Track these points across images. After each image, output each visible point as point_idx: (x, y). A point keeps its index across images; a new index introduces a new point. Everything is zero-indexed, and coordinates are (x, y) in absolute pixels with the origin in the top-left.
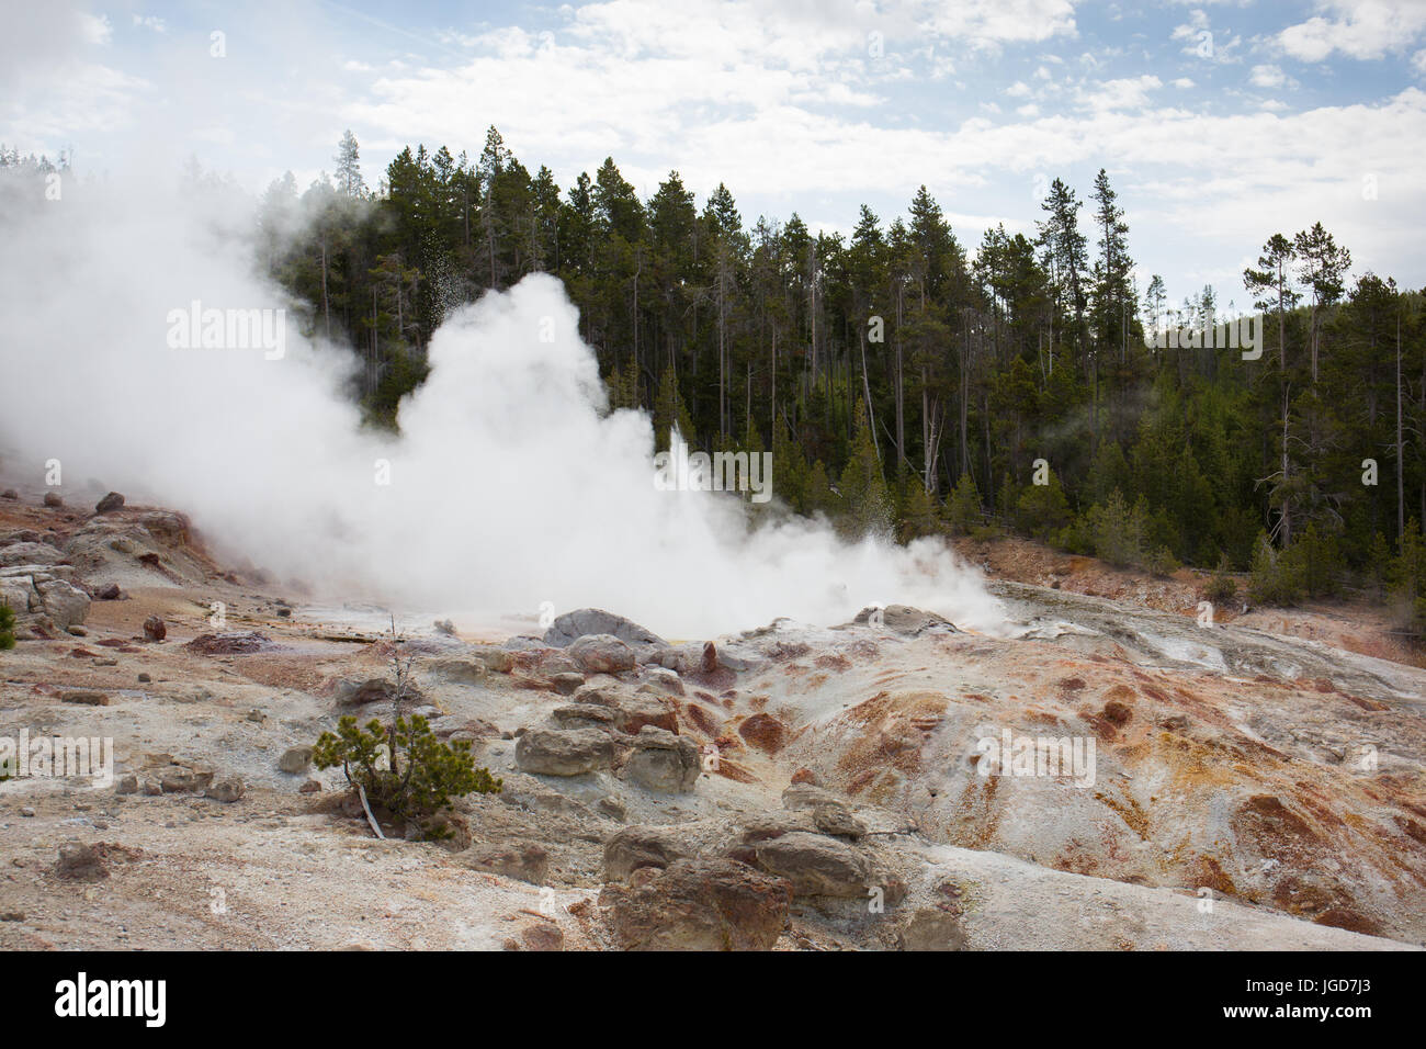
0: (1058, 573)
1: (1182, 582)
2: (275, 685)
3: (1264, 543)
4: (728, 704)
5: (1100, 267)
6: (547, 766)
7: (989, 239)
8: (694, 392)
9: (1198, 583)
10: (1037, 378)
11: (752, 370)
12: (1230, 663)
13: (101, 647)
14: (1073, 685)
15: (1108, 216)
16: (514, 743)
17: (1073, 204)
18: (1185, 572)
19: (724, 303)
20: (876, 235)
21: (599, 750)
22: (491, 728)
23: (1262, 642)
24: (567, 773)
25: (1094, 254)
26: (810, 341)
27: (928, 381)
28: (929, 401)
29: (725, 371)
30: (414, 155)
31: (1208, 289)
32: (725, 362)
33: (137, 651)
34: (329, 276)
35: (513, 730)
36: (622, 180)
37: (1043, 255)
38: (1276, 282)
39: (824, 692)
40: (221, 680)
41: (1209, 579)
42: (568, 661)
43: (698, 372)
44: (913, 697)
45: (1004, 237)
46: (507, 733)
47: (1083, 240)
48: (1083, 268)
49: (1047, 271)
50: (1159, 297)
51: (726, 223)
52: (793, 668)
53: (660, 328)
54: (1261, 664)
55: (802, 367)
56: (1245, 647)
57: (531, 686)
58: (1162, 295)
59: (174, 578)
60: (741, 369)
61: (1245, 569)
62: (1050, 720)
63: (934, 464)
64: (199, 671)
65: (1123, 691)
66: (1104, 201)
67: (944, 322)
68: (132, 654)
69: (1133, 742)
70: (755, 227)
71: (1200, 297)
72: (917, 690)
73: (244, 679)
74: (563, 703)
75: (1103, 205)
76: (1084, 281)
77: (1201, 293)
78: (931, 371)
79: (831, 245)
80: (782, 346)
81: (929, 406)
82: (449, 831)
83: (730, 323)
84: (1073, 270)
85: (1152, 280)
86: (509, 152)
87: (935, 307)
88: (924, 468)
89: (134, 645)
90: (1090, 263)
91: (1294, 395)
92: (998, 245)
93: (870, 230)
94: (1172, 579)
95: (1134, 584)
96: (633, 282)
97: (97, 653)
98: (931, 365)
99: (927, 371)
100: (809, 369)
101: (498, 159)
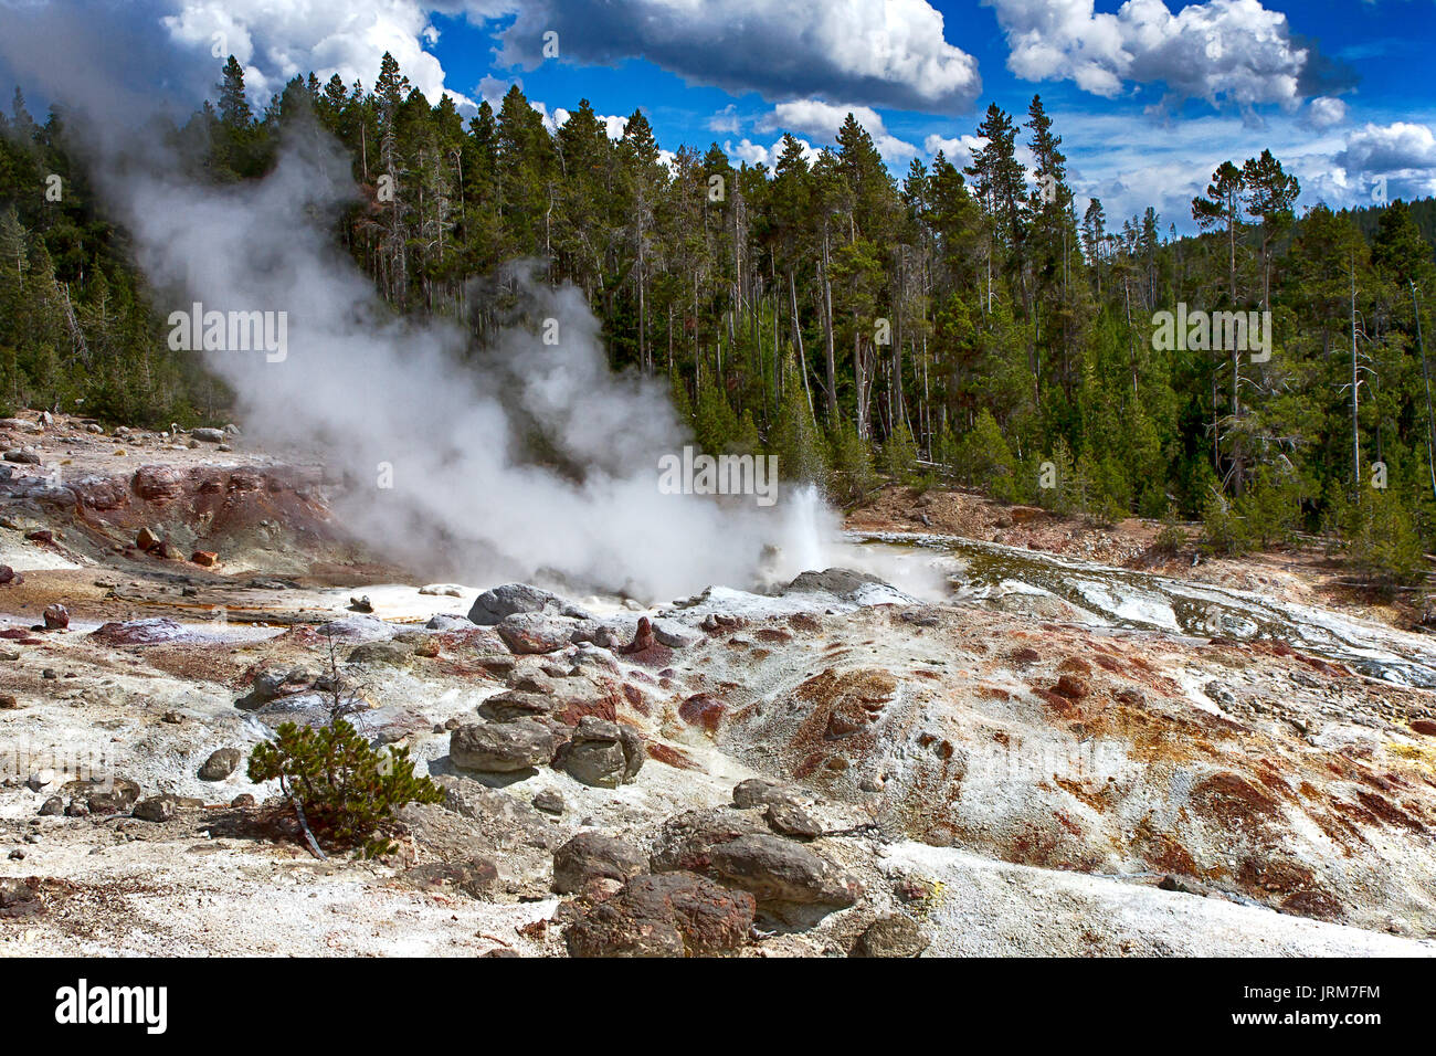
0: (1000, 525)
1: (1130, 533)
2: (190, 677)
3: (1215, 489)
4: (665, 684)
6: (483, 763)
8: (612, 335)
9: (1146, 533)
10: (975, 315)
11: (675, 312)
12: (1182, 621)
14: (1024, 657)
16: (447, 737)
17: (1010, 131)
18: (1131, 522)
19: (643, 240)
21: (538, 745)
22: (422, 720)
24: (504, 769)
25: (1031, 185)
26: (735, 280)
27: (859, 320)
28: (861, 343)
29: (644, 311)
30: (305, 83)
31: (1150, 212)
32: (645, 305)
33: (38, 642)
35: (442, 721)
36: (530, 108)
37: (978, 184)
38: (1225, 213)
39: (766, 668)
40: (131, 673)
41: (1156, 529)
42: (496, 642)
44: (862, 675)
46: (438, 726)
47: (1021, 168)
48: (1023, 199)
49: (984, 202)
50: (1098, 221)
51: (642, 153)
52: (733, 642)
55: (726, 307)
57: (460, 671)
59: (69, 557)
60: (662, 310)
61: (1193, 518)
62: (1002, 695)
63: (867, 411)
64: (107, 664)
65: (1075, 664)
67: (874, 258)
68: (32, 647)
69: (1089, 718)
70: (675, 157)
71: (1141, 220)
72: (863, 667)
73: (157, 672)
74: (495, 689)
75: (1038, 133)
76: (1022, 212)
77: (1143, 216)
78: (863, 312)
80: (705, 286)
81: (861, 347)
82: (392, 845)
83: (648, 262)
84: (1010, 201)
85: (1090, 204)
86: (406, 80)
87: (865, 242)
88: (857, 416)
89: (35, 636)
90: (1028, 193)
94: (1118, 529)
95: (1080, 535)
96: (545, 218)
98: (862, 305)
99: (859, 310)
100: (734, 308)
101: (396, 87)
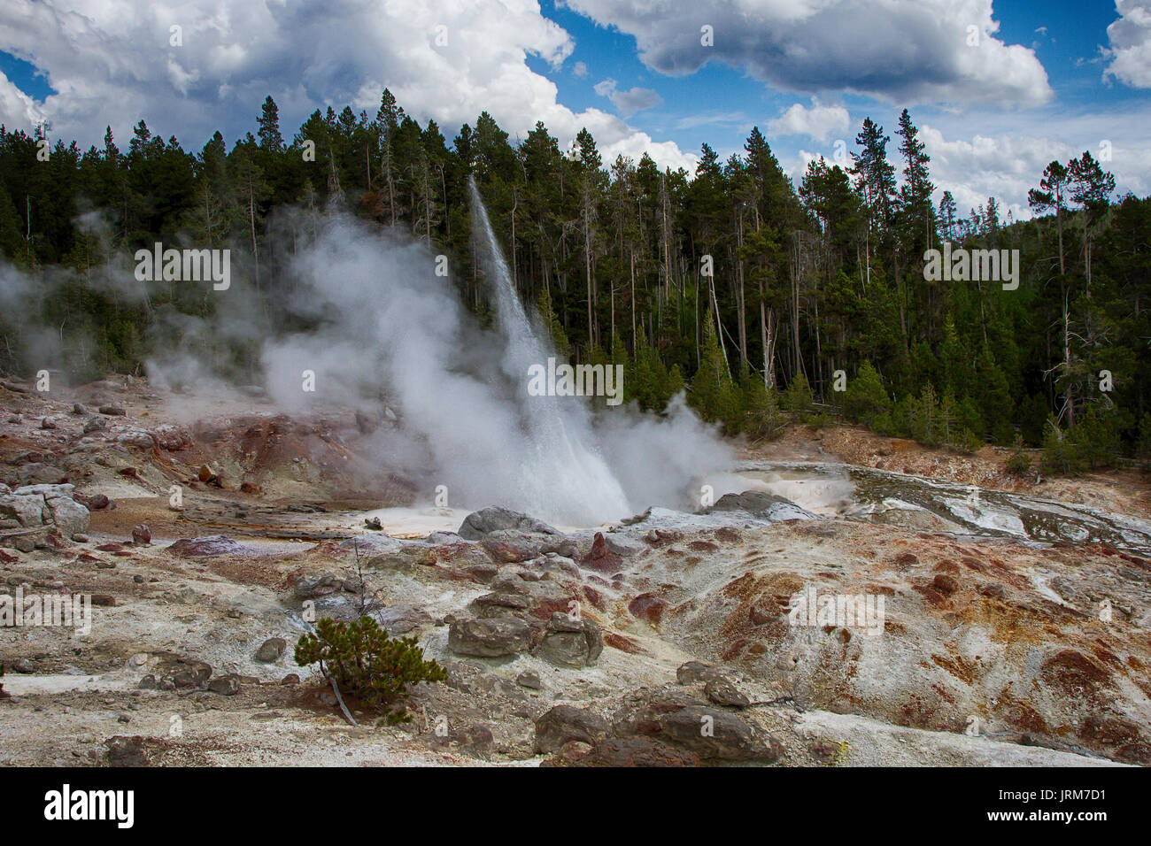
0: (881, 454)
1: (986, 459)
2: (244, 582)
3: (1053, 422)
4: (617, 586)
5: (906, 191)
6: (476, 650)
7: (812, 169)
8: (565, 306)
9: (998, 459)
10: (857, 286)
11: (615, 288)
12: (1028, 529)
13: (100, 552)
14: (906, 560)
15: (911, 149)
16: (446, 629)
17: (882, 139)
18: (986, 450)
19: (589, 232)
20: (716, 168)
21: (518, 635)
22: (426, 616)
23: (1054, 510)
24: (492, 655)
25: (900, 181)
26: (663, 261)
27: (764, 291)
28: (765, 309)
29: (591, 287)
30: (324, 115)
31: (992, 200)
32: (591, 282)
33: (129, 554)
34: (256, 219)
35: (442, 616)
36: (498, 129)
37: (857, 182)
38: (1054, 201)
39: (698, 572)
40: (199, 579)
41: (1006, 455)
42: (482, 553)
43: (568, 289)
44: (776, 577)
45: (824, 168)
46: (438, 620)
47: (892, 168)
48: (893, 193)
49: (861, 195)
50: (950, 210)
51: (589, 162)
52: (671, 552)
53: (534, 254)
54: (1054, 529)
55: (656, 283)
56: (1041, 514)
57: (454, 577)
58: (953, 207)
59: (149, 488)
60: (605, 286)
61: (1036, 445)
62: (889, 591)
63: (772, 364)
64: (180, 571)
65: (946, 565)
66: (907, 136)
67: (776, 242)
68: (125, 558)
69: (959, 609)
70: (615, 164)
71: (985, 207)
72: (777, 571)
73: (218, 578)
74: (482, 592)
75: (906, 139)
76: (893, 203)
77: (986, 204)
78: (767, 284)
79: (678, 178)
80: (638, 266)
81: (766, 312)
82: (408, 715)
83: (594, 248)
84: (883, 194)
85: (944, 196)
86: (401, 110)
87: (768, 229)
88: (763, 368)
89: (126, 549)
90: (898, 188)
91: (1072, 297)
92: (820, 174)
93: (710, 164)
94: (976, 456)
95: (946, 461)
96: (510, 215)
97: (98, 558)
98: (767, 279)
99: (764, 283)
100: (663, 284)
101: (393, 115)
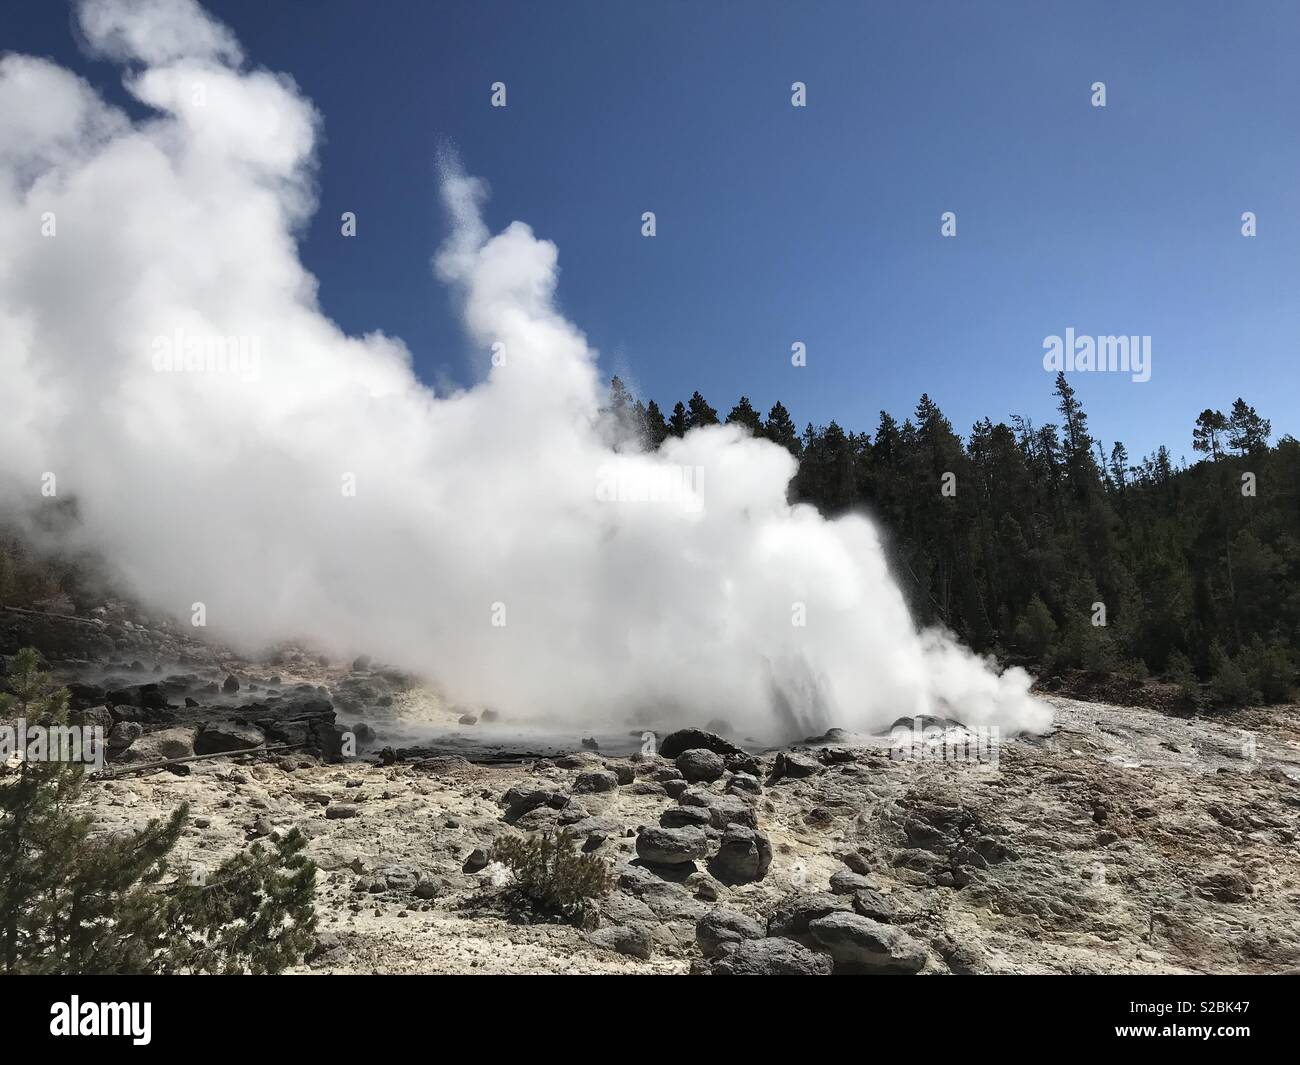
5: (1068, 444)
7: (978, 430)
15: (1069, 407)
16: (634, 838)
20: (894, 433)
31: (1162, 449)
35: (634, 827)
45: (990, 427)
46: (630, 830)
50: (1122, 459)
58: (1125, 457)
66: (1065, 396)
70: (804, 433)
71: (1156, 455)
75: (1062, 399)
76: (1057, 455)
77: (1157, 452)
79: (860, 442)
85: (1114, 446)
92: (986, 433)
93: (889, 429)
